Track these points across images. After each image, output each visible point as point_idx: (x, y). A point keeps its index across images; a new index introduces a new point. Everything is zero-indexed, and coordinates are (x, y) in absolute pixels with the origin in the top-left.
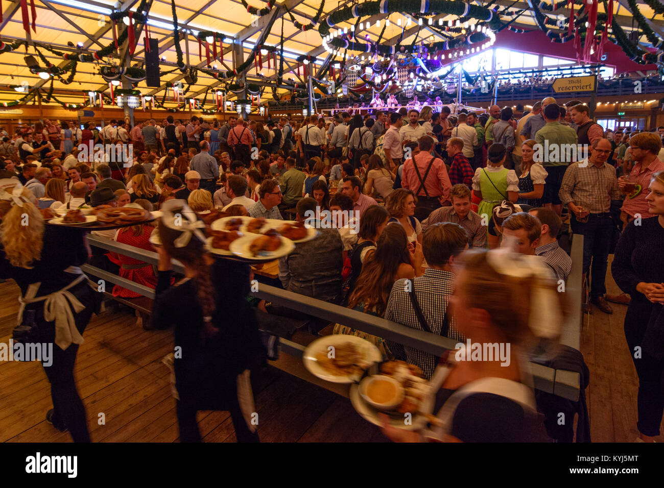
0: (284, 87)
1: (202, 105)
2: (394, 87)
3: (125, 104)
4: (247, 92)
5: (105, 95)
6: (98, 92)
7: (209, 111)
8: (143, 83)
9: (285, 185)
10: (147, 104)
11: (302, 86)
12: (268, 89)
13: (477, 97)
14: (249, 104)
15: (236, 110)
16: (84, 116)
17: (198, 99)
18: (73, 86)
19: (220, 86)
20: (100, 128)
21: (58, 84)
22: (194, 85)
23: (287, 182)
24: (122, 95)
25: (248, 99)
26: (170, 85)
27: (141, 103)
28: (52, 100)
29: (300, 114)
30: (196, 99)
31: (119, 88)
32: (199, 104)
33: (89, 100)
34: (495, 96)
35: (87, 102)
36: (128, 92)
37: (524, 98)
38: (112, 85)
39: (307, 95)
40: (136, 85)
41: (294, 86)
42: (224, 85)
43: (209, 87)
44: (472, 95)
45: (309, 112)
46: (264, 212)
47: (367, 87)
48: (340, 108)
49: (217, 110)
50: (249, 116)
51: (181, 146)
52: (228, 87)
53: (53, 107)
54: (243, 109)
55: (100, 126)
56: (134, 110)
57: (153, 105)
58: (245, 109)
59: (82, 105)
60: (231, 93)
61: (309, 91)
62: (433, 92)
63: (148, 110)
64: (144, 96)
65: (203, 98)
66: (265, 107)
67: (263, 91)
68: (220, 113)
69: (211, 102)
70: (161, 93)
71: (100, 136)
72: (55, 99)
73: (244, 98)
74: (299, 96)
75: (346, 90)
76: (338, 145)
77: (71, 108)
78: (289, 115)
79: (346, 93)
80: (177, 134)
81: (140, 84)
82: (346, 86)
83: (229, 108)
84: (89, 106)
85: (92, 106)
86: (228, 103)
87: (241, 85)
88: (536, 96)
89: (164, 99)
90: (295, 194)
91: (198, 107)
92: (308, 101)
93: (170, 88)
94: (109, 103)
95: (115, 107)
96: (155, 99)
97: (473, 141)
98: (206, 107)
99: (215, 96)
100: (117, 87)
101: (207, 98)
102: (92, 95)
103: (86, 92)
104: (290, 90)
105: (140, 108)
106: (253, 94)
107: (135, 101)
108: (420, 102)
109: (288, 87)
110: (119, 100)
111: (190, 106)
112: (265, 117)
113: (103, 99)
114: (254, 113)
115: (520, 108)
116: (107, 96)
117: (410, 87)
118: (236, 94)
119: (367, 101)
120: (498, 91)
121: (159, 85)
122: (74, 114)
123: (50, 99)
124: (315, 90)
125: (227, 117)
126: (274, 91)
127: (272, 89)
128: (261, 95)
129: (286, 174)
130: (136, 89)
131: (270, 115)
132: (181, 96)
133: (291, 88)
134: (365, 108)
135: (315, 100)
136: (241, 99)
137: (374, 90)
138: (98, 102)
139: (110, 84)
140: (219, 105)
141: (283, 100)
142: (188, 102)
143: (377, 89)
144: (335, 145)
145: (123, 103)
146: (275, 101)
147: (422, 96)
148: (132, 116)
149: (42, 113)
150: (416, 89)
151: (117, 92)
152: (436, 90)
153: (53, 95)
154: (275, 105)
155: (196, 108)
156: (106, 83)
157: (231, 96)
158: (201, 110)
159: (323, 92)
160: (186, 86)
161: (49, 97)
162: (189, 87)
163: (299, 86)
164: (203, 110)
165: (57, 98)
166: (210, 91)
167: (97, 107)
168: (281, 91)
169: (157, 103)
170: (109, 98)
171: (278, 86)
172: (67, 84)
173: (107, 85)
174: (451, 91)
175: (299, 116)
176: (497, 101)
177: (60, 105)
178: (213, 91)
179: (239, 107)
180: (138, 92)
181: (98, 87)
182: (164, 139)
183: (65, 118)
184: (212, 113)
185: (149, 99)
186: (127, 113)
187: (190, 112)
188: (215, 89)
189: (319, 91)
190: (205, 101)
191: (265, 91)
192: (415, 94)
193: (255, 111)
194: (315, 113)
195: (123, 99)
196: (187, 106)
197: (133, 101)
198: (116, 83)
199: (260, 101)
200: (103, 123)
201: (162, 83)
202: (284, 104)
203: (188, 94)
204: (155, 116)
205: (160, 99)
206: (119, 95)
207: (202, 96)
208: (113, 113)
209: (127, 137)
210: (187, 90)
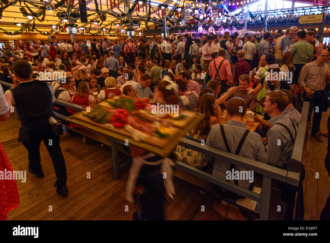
0: (151, 22)
1: (109, 32)
2: (210, 21)
3: (71, 32)
4: (132, 25)
5: (60, 27)
6: (57, 25)
7: (113, 35)
8: (79, 21)
9: (153, 74)
10: (82, 32)
11: (161, 21)
12: (143, 23)
13: (256, 26)
14: (133, 31)
15: (127, 34)
16: (51, 38)
17: (107, 29)
18: (44, 23)
19: (118, 21)
20: (59, 44)
21: (37, 22)
22: (104, 21)
23: (153, 72)
24: (69, 27)
25: (133, 28)
26: (92, 21)
27: (78, 31)
28: (35, 30)
29: (160, 36)
30: (106, 29)
31: (67, 23)
32: (108, 31)
33: (53, 30)
34: (266, 25)
35: (52, 31)
36: (72, 26)
37: (283, 26)
38: (64, 22)
39: (164, 26)
40: (75, 22)
41: (156, 21)
42: (120, 21)
43: (113, 22)
44: (253, 24)
45: (165, 35)
46: (140, 88)
47: (196, 21)
48: (181, 32)
49: (117, 34)
50: (133, 37)
51: (99, 53)
52: (122, 22)
53: (35, 34)
54: (130, 34)
55: (59, 43)
56: (76, 35)
57: (84, 32)
58: (131, 33)
59: (50, 32)
60: (124, 25)
61: (164, 23)
62: (232, 23)
63: (82, 34)
64: (80, 27)
65: (110, 28)
66: (142, 32)
67: (140, 24)
68: (119, 36)
69: (114, 30)
70: (88, 26)
71: (59, 49)
72: (36, 30)
73: (131, 28)
74: (159, 26)
75: (184, 23)
76: (180, 53)
77: (44, 34)
78: (154, 36)
79: (184, 25)
80: (97, 48)
81: (77, 21)
82: (184, 21)
83: (123, 33)
84: (53, 33)
85: (55, 33)
86: (123, 31)
87: (129, 21)
88: (289, 24)
89: (90, 29)
90: (157, 78)
91: (107, 33)
92: (164, 29)
93: (92, 23)
94: (63, 31)
95: (66, 33)
96: (85, 29)
97: (254, 51)
98: (111, 33)
99: (116, 27)
100: (66, 23)
101: (112, 28)
102: (54, 27)
103: (51, 26)
104: (155, 23)
105: (78, 34)
106: (135, 26)
107: (76, 30)
108: (224, 28)
109: (153, 21)
110: (67, 29)
111: (103, 32)
112: (142, 37)
113: (60, 29)
114: (136, 35)
115: (280, 31)
116: (61, 28)
117: (219, 21)
118: (127, 26)
119: (196, 29)
120: (268, 22)
121: (87, 22)
122: (46, 37)
123: (34, 30)
124: (168, 23)
125: (122, 38)
126: (146, 24)
127: (145, 22)
128: (139, 26)
129: (152, 68)
130: (76, 24)
131: (144, 37)
132: (98, 27)
133: (155, 22)
134: (194, 33)
135: (168, 28)
136: (129, 28)
137: (199, 23)
138: (57, 31)
139: (62, 21)
140: (118, 32)
141: (151, 28)
142: (102, 30)
143: (201, 22)
144: (178, 53)
145: (70, 31)
146: (147, 29)
147: (225, 26)
148: (74, 38)
149: (30, 37)
150: (222, 21)
151: (66, 26)
152: (233, 22)
153: (35, 27)
154: (147, 31)
155: (106, 33)
156: (61, 21)
157: (124, 27)
158: (109, 34)
159: (172, 24)
160: (101, 22)
161: (33, 28)
162: (102, 22)
163: (159, 21)
164: (110, 34)
165: (37, 29)
166: (113, 24)
167: (57, 33)
168: (150, 24)
169: (86, 31)
170: (63, 28)
171: (148, 21)
172: (41, 21)
173: (61, 22)
174: (241, 23)
175: (159, 37)
176: (267, 27)
177: (39, 32)
178: (115, 24)
179: (128, 33)
180: (77, 25)
181: (56, 23)
182: (91, 50)
183: (42, 39)
184: (115, 36)
185: (82, 29)
186: (72, 36)
187: (103, 35)
188: (116, 23)
189: (170, 24)
190: (110, 30)
191: (141, 24)
192: (222, 25)
193: (136, 34)
194: (168, 35)
195: (69, 29)
196: (102, 32)
197: (74, 30)
198: (65, 21)
199: (139, 29)
200: (60, 42)
201: (88, 21)
202: (152, 31)
203: (102, 26)
204: (86, 38)
205: (88, 29)
206: (67, 27)
207: (109, 27)
208: (65, 36)
209: (72, 49)
210: (102, 24)
